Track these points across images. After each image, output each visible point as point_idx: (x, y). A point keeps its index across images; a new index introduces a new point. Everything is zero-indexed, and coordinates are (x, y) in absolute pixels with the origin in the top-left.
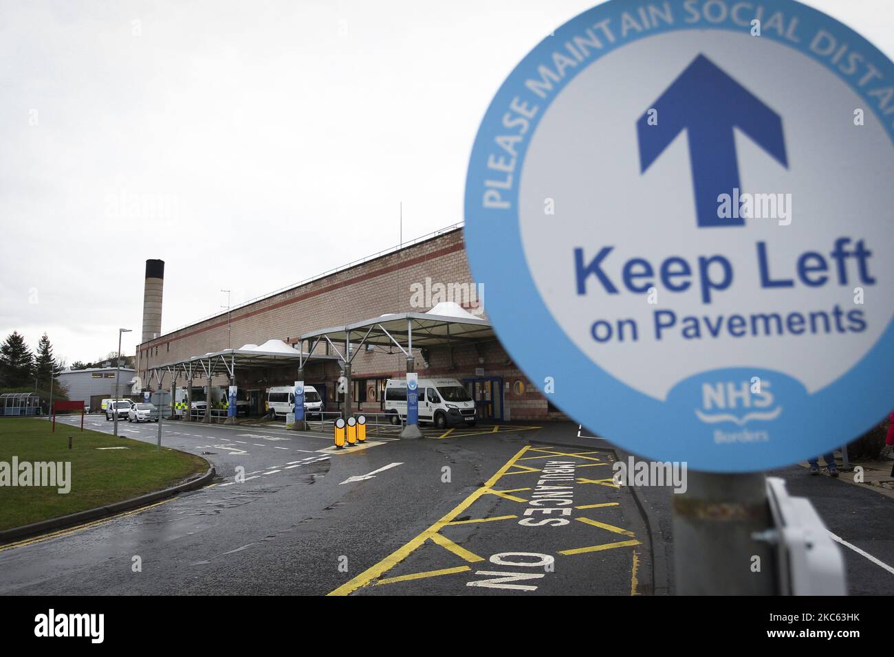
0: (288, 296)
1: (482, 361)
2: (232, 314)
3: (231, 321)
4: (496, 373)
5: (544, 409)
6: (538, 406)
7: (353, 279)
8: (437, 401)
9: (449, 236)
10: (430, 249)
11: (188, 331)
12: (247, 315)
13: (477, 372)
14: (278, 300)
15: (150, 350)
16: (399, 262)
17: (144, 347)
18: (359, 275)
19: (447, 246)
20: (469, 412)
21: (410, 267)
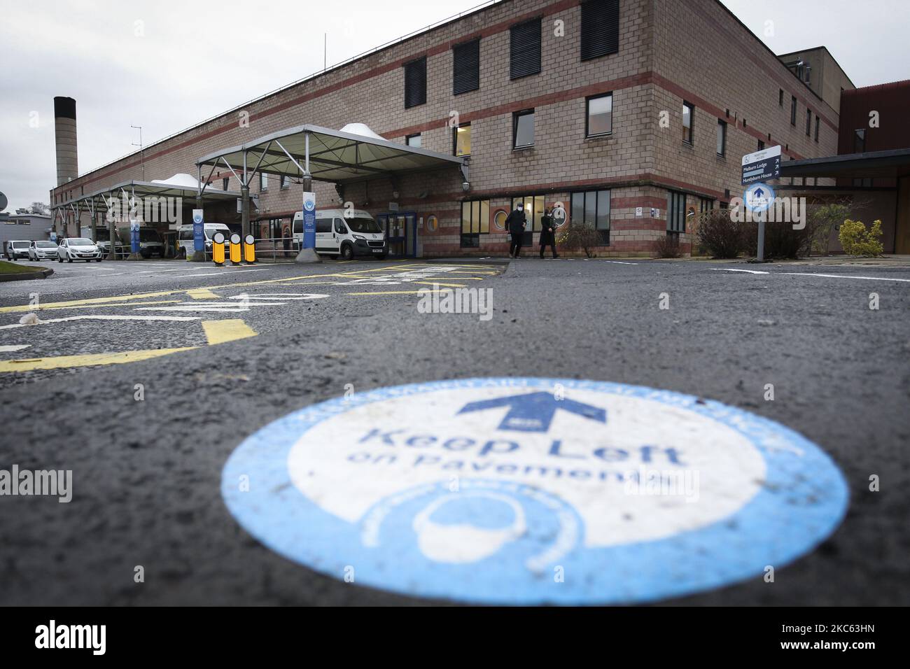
0: (201, 132)
1: (396, 195)
2: (145, 153)
3: (144, 160)
4: (410, 208)
5: (457, 244)
6: (451, 242)
7: (267, 111)
8: (344, 231)
9: (367, 60)
10: (346, 75)
11: (102, 173)
12: (160, 154)
13: (390, 207)
14: (191, 136)
15: (64, 194)
16: (315, 90)
17: (58, 191)
18: (274, 106)
19: (365, 71)
20: (379, 244)
21: (326, 95)
